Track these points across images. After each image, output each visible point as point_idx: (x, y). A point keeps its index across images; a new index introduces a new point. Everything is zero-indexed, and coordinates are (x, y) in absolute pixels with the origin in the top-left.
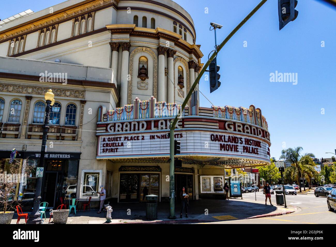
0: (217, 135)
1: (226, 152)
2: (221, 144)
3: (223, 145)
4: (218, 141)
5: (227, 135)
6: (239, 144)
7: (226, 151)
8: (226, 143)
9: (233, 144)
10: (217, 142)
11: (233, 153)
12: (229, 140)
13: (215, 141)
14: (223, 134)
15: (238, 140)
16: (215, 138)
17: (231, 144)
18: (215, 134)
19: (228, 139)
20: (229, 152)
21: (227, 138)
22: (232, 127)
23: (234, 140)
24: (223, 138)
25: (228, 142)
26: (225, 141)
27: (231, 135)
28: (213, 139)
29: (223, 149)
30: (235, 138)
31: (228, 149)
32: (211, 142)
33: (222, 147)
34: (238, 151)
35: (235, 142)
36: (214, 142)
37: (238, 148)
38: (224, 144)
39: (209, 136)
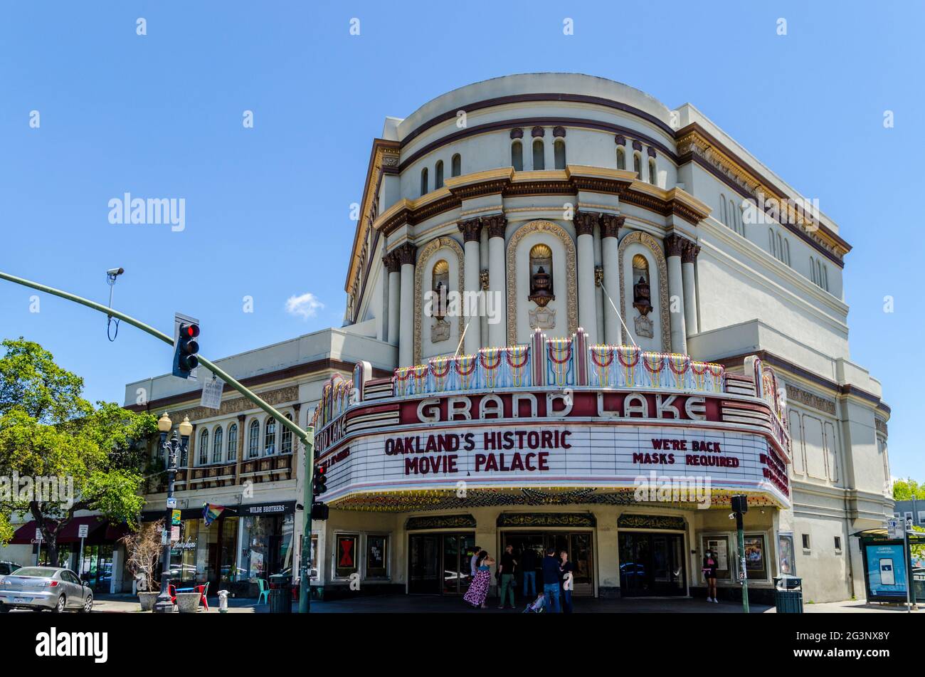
0: (399, 440)
1: (420, 477)
2: (407, 460)
3: (412, 461)
4: (403, 453)
5: (424, 436)
6: (460, 453)
7: (420, 474)
8: (420, 456)
9: (443, 453)
10: (400, 456)
11: (441, 476)
12: (431, 445)
13: (396, 454)
14: (415, 434)
15: (458, 443)
16: (394, 448)
17: (435, 455)
18: (395, 437)
19: (428, 444)
20: (430, 476)
21: (424, 443)
22: (437, 411)
23: (448, 442)
24: (414, 443)
25: (427, 451)
26: (419, 451)
27: (436, 433)
28: (390, 450)
29: (413, 471)
30: (449, 437)
31: (424, 468)
32: (388, 457)
33: (411, 466)
34: (456, 470)
35: (449, 448)
36: (393, 457)
37: (455, 464)
38: (416, 459)
39: (383, 445)
